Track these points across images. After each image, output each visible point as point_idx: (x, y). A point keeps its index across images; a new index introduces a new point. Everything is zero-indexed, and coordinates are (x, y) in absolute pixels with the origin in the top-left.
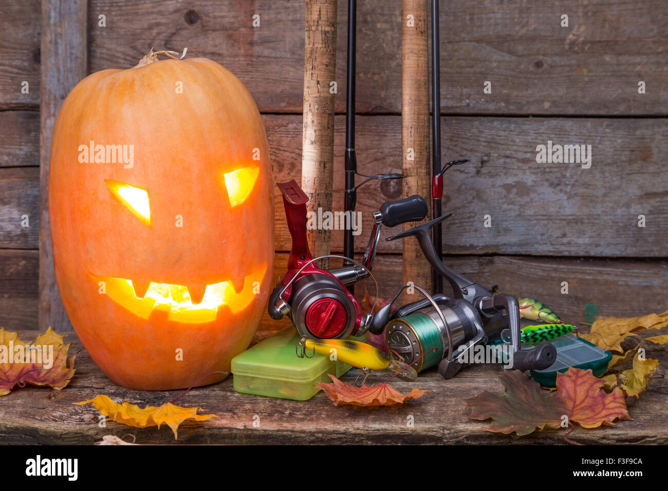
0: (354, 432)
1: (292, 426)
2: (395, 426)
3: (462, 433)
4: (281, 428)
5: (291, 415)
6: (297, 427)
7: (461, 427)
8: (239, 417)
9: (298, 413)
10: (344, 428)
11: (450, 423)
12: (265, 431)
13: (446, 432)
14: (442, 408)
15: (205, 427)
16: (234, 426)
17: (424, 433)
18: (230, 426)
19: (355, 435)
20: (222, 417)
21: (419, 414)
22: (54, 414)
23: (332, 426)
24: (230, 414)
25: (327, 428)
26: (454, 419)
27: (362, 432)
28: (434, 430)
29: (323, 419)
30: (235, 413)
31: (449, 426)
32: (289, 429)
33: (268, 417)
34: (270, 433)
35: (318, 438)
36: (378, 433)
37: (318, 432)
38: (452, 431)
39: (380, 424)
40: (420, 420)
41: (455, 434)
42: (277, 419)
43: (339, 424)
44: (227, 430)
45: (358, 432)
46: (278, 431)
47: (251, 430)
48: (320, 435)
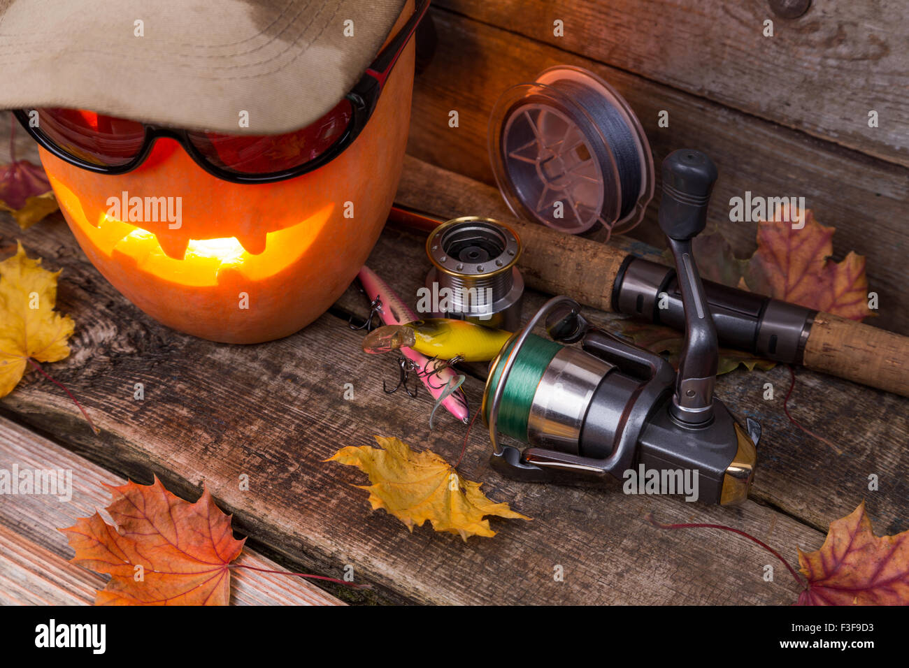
1: (265, 512)
2: (409, 579)
4: (246, 509)
5: (292, 477)
6: (270, 517)
10: (334, 549)
24: (210, 440)
25: (310, 537)
30: (217, 442)
32: (257, 515)
37: (295, 539)
42: (261, 481)
43: (331, 537)
48: (298, 544)
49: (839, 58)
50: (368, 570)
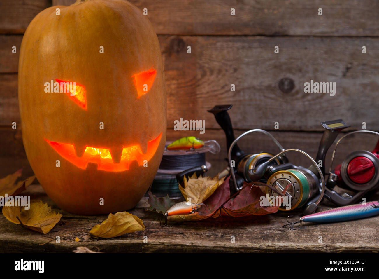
0: (265, 248)
1: (224, 244)
2: (293, 244)
3: (339, 249)
4: (216, 245)
5: (222, 236)
6: (226, 245)
7: (338, 245)
8: (187, 238)
9: (227, 236)
10: (259, 245)
11: (330, 243)
12: (206, 247)
13: (328, 248)
14: (324, 233)
15: (165, 244)
16: (185, 244)
17: (314, 249)
18: (182, 243)
19: (266, 250)
20: (176, 238)
21: (308, 236)
22: (65, 236)
23: (251, 244)
24: (182, 236)
25: (247, 245)
26: (333, 240)
27: (271, 248)
28: (320, 247)
29: (244, 239)
30: (184, 235)
31: (330, 244)
32: (221, 245)
33: (207, 238)
34: (209, 248)
35: (241, 252)
36: (282, 249)
38: (332, 248)
39: (283, 243)
40: (310, 241)
41: (334, 250)
42: (213, 239)
43: (255, 242)
44: (180, 246)
45: (269, 248)
46: (215, 247)
47: (196, 246)
48: (243, 250)
49: (309, 101)
50: (276, 247)
